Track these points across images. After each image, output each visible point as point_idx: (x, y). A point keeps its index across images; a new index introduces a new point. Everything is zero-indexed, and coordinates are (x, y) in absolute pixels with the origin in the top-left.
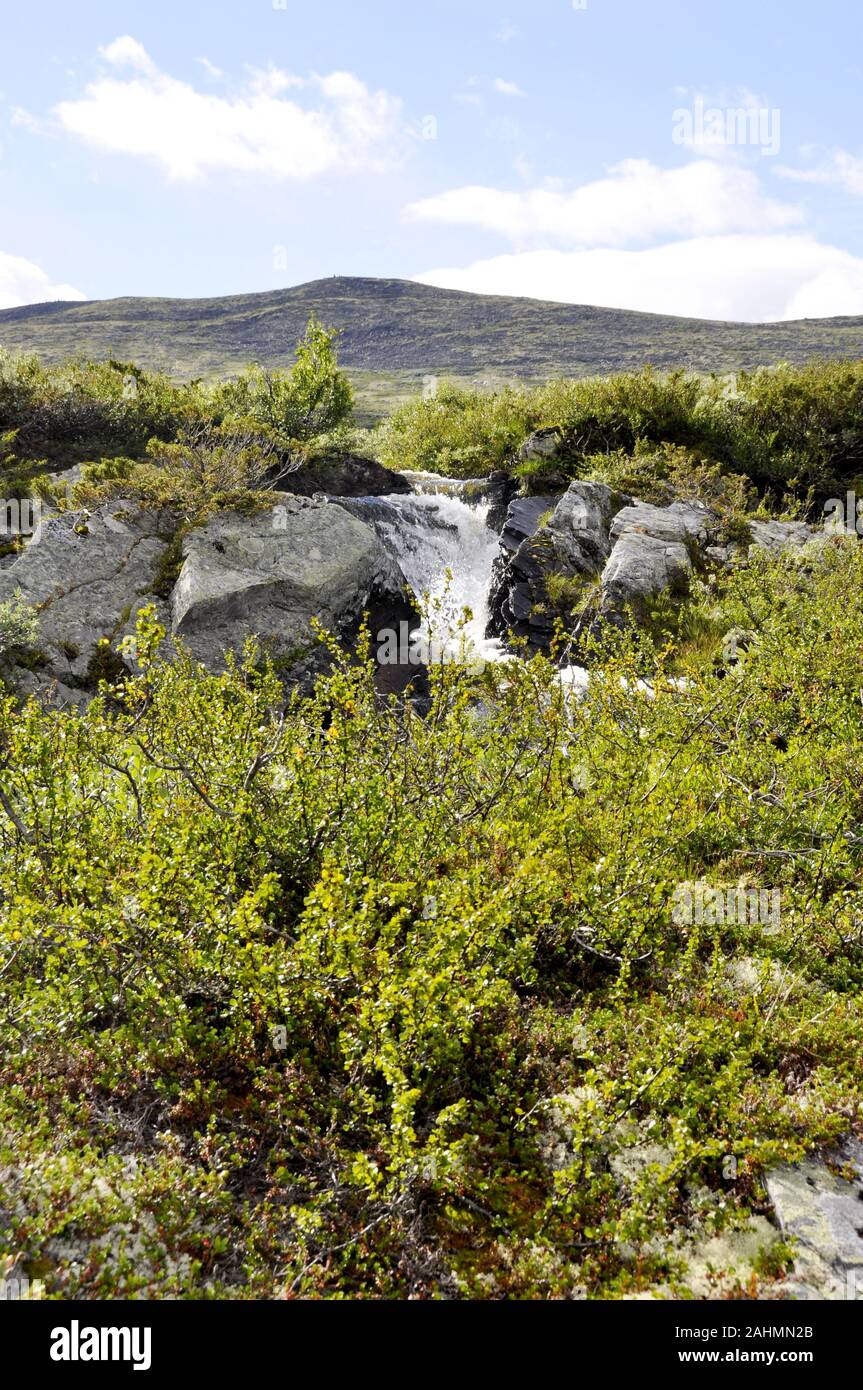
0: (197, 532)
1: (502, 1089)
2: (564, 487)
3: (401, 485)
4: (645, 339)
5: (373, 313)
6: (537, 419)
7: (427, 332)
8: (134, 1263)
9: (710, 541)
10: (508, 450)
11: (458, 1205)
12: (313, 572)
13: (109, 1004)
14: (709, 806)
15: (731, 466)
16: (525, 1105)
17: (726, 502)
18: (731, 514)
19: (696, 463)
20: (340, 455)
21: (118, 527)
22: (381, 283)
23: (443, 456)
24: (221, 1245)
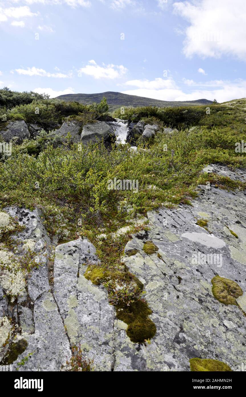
0: (85, 126)
1: (113, 200)
2: (137, 122)
3: (115, 121)
4: (152, 102)
5: (114, 97)
6: (135, 112)
7: (121, 100)
8: (60, 220)
9: (158, 130)
10: (131, 116)
11: (105, 215)
12: (101, 132)
13: (60, 187)
14: (150, 165)
15: (161, 120)
16: (116, 202)
17: (161, 125)
18: (161, 127)
19: (157, 119)
20: (106, 116)
21: (74, 125)
22: (116, 92)
23: (121, 117)
24: (72, 218)
